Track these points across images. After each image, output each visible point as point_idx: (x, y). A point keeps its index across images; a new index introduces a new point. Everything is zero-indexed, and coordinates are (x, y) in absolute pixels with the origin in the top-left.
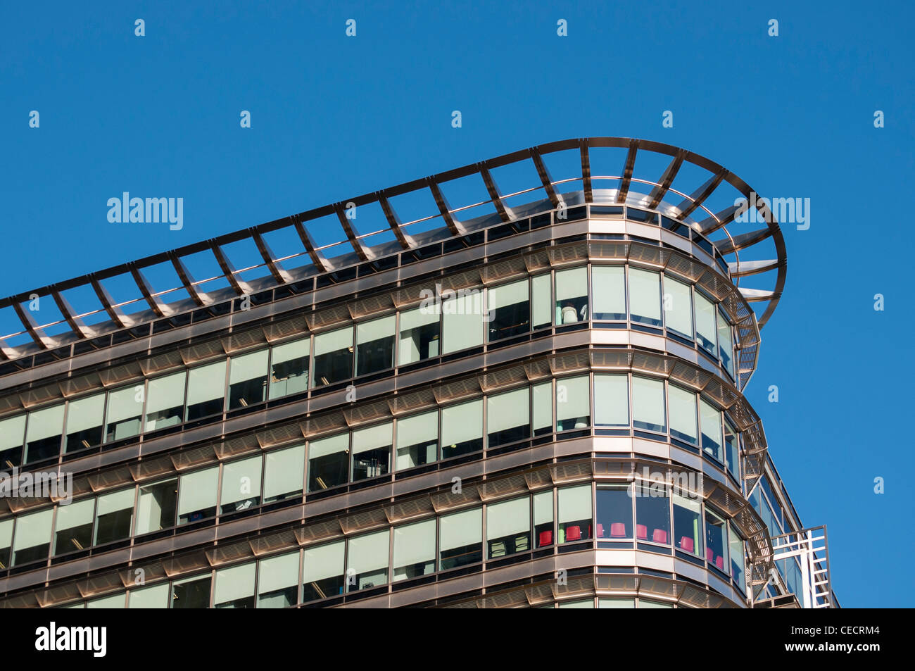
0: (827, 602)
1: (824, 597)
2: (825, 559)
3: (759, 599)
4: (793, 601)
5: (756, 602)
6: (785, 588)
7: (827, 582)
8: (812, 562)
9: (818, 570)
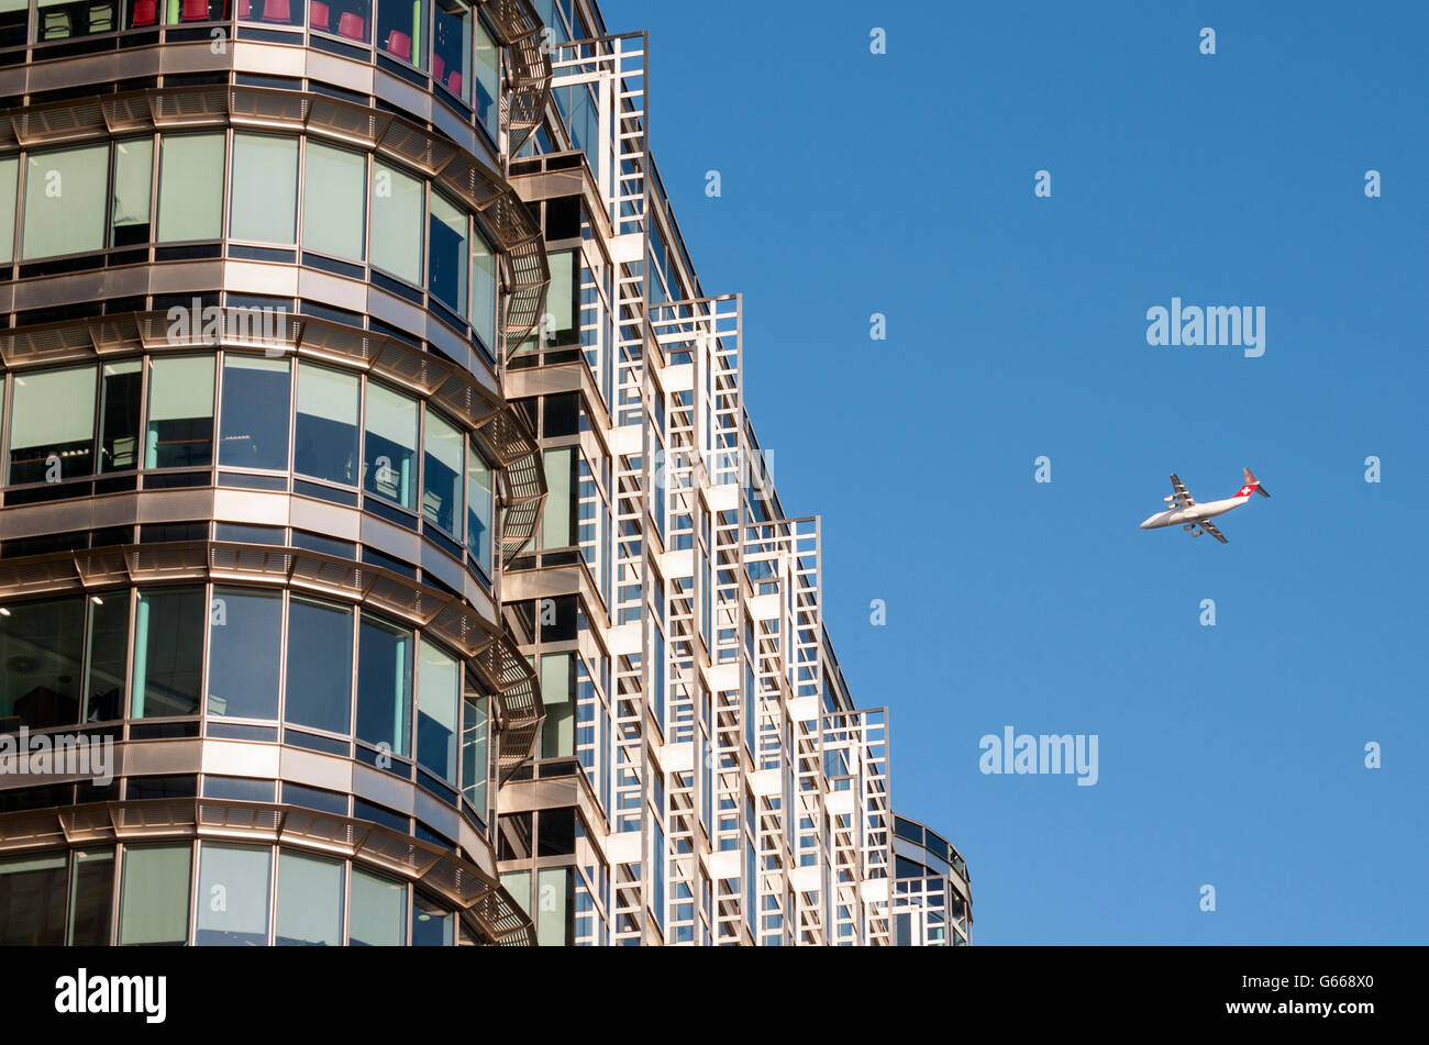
0: (640, 171)
1: (634, 161)
2: (641, 92)
3: (519, 156)
4: (580, 164)
5: (515, 161)
6: (567, 140)
7: (641, 134)
8: (619, 95)
9: (627, 111)
